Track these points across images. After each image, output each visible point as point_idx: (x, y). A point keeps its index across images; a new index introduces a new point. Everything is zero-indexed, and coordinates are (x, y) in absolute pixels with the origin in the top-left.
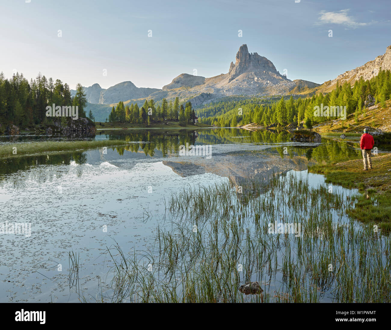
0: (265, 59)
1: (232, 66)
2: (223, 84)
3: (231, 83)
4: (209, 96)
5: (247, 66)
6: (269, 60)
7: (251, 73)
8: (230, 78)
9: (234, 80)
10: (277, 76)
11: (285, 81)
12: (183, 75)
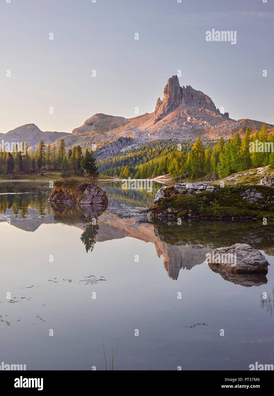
0: (201, 94)
1: (159, 103)
2: (148, 126)
3: (157, 124)
4: (129, 141)
5: (178, 102)
6: (206, 95)
7: (183, 112)
8: (156, 118)
9: (161, 121)
10: (216, 115)
11: (227, 121)
12: (97, 115)
